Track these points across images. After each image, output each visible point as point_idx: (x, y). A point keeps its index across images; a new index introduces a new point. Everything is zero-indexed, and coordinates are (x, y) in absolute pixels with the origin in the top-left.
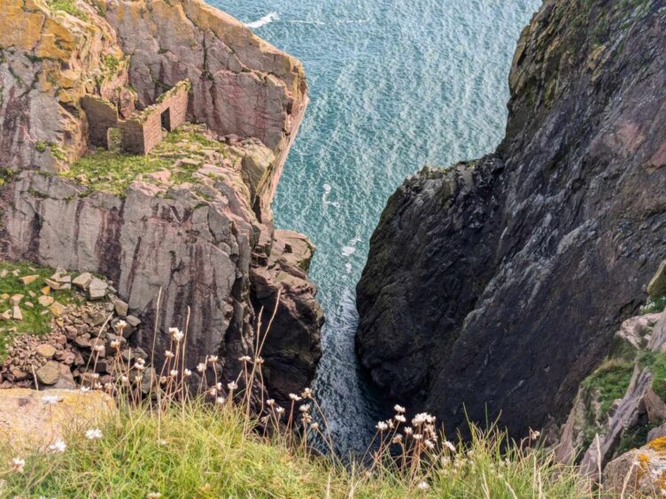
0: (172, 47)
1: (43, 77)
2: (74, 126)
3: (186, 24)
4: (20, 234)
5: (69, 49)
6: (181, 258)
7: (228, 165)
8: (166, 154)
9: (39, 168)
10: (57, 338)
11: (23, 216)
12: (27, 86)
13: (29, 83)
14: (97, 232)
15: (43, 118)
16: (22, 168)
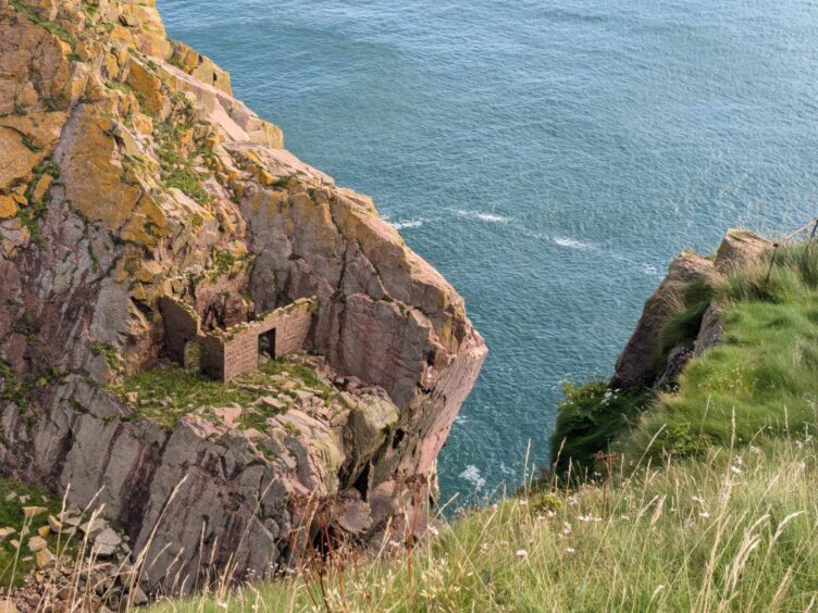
0: (306, 253)
1: (121, 264)
2: (141, 331)
3: (328, 229)
4: (46, 451)
5: (158, 237)
6: (214, 528)
7: (324, 417)
8: (250, 386)
9: (88, 374)
10: (28, 596)
11: (55, 429)
12: (102, 271)
13: (105, 268)
14: (128, 469)
15: (109, 314)
16: (70, 370)
